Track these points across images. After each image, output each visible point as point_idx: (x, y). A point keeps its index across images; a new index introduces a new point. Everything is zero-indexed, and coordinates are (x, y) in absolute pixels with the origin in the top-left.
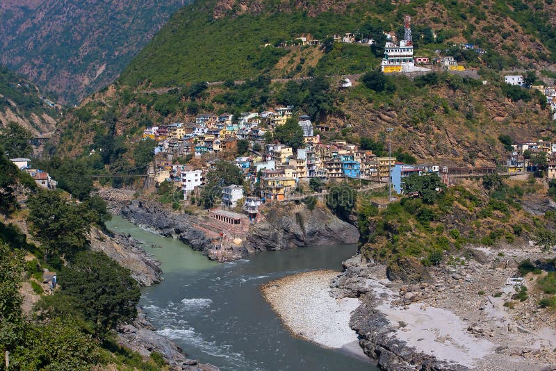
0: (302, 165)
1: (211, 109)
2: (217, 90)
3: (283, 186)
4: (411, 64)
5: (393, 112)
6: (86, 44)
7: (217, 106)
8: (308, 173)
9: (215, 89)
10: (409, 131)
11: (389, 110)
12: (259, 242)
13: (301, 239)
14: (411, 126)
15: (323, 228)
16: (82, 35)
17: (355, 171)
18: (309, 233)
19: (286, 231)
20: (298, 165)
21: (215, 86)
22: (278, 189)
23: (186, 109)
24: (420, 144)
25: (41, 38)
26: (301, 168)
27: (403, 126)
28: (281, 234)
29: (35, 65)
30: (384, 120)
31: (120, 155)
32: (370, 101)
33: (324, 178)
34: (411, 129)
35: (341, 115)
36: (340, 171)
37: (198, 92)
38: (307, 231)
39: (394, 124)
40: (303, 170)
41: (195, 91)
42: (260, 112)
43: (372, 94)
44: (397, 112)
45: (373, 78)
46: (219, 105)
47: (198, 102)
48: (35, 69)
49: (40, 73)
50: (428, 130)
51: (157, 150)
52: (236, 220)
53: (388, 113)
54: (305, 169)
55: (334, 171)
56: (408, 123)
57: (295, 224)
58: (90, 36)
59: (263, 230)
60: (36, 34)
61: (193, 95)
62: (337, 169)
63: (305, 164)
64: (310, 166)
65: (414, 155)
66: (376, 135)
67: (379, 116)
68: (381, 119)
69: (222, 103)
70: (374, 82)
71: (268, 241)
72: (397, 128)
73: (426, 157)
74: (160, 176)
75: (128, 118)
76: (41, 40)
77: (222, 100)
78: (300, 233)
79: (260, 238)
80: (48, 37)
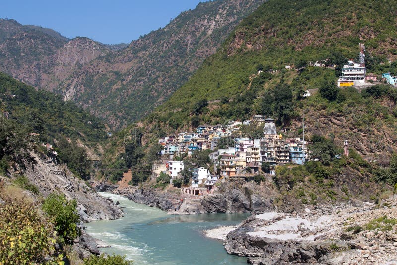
0: (256, 152)
1: (209, 122)
2: (215, 107)
3: (235, 166)
4: (363, 81)
5: (343, 118)
6: (160, 100)
7: (214, 120)
8: (261, 158)
9: (214, 106)
10: (354, 132)
11: (338, 116)
12: (212, 207)
13: (248, 207)
14: (356, 128)
15: (268, 200)
16: (158, 93)
17: (301, 159)
18: (255, 204)
19: (235, 200)
20: (253, 152)
21: (215, 104)
22: (231, 167)
23: (190, 123)
24: (363, 143)
25: (127, 95)
26: (256, 154)
27: (350, 128)
28: (230, 203)
29: (119, 117)
30: (335, 123)
31: (139, 159)
32: (324, 108)
33: (274, 163)
34: (356, 130)
35: (300, 119)
36: (288, 158)
37: (200, 108)
38: (253, 202)
39: (343, 126)
40: (257, 156)
41: (198, 108)
42: (243, 121)
43: (325, 102)
44: (345, 117)
45: (327, 90)
46: (216, 118)
47: (201, 116)
48: (118, 120)
49: (121, 123)
50: (369, 132)
51: (163, 152)
52: (196, 191)
53: (338, 118)
54: (259, 155)
55: (283, 158)
56: (353, 125)
57: (243, 195)
58: (165, 93)
59: (215, 198)
60: (123, 93)
61: (197, 111)
62: (286, 157)
63: (258, 151)
64: (262, 153)
65: (357, 152)
66: (327, 135)
67: (330, 120)
68: (332, 122)
69: (218, 117)
70: (327, 92)
71: (219, 207)
72: (345, 130)
73: (368, 154)
74: (159, 168)
75: (151, 133)
76: (127, 98)
77: (218, 114)
78: (247, 203)
79: (213, 204)
80: (132, 95)
